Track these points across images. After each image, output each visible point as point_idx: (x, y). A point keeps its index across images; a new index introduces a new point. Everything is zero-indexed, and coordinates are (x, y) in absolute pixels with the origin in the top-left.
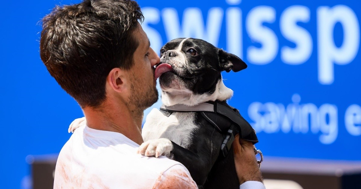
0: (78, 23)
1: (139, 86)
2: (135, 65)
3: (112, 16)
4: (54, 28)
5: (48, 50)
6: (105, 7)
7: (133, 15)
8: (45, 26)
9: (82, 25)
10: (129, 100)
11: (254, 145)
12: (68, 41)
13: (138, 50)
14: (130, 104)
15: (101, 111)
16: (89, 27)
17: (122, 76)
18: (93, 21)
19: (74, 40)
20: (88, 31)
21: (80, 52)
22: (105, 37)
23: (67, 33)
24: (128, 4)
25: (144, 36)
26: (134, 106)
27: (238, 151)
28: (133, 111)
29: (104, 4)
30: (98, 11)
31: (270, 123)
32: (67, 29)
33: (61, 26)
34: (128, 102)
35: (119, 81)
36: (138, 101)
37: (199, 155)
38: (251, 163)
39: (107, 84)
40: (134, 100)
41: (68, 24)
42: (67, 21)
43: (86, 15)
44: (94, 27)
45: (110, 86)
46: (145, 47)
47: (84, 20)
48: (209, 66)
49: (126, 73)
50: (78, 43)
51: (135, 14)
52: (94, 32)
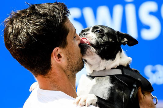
0: (28, 20)
1: (72, 58)
2: (69, 44)
3: (50, 14)
4: (13, 26)
5: (10, 40)
6: (44, 9)
7: (64, 12)
8: (6, 26)
9: (31, 22)
10: (66, 68)
11: (151, 93)
12: (23, 33)
13: (69, 34)
14: (67, 71)
15: (49, 77)
16: (36, 23)
17: (61, 52)
18: (39, 18)
19: (28, 32)
20: (36, 25)
21: (32, 39)
22: (48, 28)
23: (22, 28)
24: (59, 5)
25: (71, 25)
26: (70, 72)
27: (141, 98)
28: (69, 76)
29: (43, 7)
30: (41, 11)
31: (159, 78)
32: (22, 25)
33: (18, 24)
34: (66, 70)
35: (59, 56)
36: (72, 69)
37: (115, 104)
38: (150, 106)
39: (52, 58)
40: (69, 68)
41: (22, 22)
42: (21, 20)
43: (33, 15)
44: (40, 22)
45: (54, 60)
46: (73, 32)
47: (33, 18)
48: (111, 40)
49: (63, 50)
50: (30, 34)
51: (65, 11)
52: (40, 25)
